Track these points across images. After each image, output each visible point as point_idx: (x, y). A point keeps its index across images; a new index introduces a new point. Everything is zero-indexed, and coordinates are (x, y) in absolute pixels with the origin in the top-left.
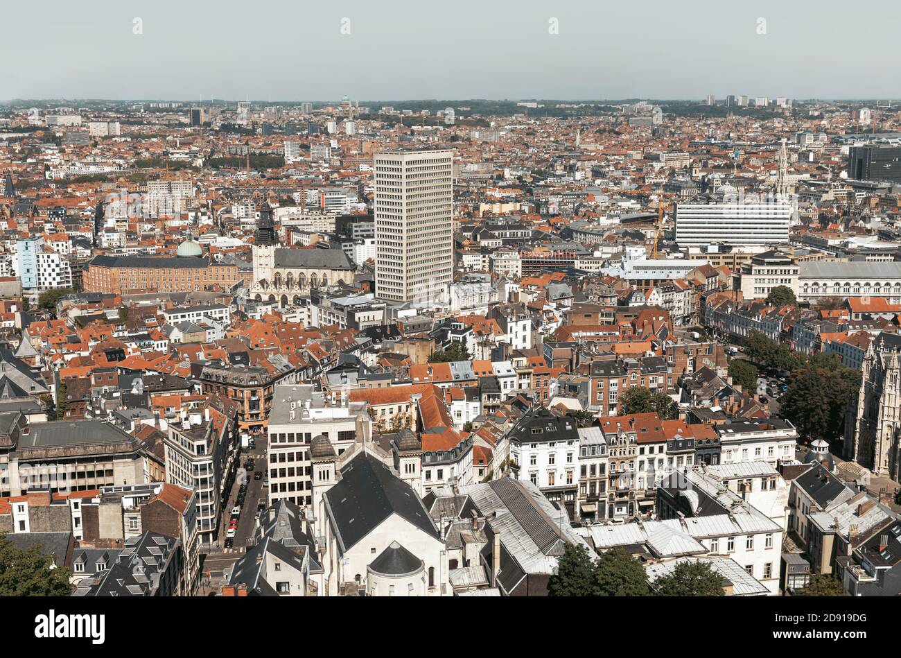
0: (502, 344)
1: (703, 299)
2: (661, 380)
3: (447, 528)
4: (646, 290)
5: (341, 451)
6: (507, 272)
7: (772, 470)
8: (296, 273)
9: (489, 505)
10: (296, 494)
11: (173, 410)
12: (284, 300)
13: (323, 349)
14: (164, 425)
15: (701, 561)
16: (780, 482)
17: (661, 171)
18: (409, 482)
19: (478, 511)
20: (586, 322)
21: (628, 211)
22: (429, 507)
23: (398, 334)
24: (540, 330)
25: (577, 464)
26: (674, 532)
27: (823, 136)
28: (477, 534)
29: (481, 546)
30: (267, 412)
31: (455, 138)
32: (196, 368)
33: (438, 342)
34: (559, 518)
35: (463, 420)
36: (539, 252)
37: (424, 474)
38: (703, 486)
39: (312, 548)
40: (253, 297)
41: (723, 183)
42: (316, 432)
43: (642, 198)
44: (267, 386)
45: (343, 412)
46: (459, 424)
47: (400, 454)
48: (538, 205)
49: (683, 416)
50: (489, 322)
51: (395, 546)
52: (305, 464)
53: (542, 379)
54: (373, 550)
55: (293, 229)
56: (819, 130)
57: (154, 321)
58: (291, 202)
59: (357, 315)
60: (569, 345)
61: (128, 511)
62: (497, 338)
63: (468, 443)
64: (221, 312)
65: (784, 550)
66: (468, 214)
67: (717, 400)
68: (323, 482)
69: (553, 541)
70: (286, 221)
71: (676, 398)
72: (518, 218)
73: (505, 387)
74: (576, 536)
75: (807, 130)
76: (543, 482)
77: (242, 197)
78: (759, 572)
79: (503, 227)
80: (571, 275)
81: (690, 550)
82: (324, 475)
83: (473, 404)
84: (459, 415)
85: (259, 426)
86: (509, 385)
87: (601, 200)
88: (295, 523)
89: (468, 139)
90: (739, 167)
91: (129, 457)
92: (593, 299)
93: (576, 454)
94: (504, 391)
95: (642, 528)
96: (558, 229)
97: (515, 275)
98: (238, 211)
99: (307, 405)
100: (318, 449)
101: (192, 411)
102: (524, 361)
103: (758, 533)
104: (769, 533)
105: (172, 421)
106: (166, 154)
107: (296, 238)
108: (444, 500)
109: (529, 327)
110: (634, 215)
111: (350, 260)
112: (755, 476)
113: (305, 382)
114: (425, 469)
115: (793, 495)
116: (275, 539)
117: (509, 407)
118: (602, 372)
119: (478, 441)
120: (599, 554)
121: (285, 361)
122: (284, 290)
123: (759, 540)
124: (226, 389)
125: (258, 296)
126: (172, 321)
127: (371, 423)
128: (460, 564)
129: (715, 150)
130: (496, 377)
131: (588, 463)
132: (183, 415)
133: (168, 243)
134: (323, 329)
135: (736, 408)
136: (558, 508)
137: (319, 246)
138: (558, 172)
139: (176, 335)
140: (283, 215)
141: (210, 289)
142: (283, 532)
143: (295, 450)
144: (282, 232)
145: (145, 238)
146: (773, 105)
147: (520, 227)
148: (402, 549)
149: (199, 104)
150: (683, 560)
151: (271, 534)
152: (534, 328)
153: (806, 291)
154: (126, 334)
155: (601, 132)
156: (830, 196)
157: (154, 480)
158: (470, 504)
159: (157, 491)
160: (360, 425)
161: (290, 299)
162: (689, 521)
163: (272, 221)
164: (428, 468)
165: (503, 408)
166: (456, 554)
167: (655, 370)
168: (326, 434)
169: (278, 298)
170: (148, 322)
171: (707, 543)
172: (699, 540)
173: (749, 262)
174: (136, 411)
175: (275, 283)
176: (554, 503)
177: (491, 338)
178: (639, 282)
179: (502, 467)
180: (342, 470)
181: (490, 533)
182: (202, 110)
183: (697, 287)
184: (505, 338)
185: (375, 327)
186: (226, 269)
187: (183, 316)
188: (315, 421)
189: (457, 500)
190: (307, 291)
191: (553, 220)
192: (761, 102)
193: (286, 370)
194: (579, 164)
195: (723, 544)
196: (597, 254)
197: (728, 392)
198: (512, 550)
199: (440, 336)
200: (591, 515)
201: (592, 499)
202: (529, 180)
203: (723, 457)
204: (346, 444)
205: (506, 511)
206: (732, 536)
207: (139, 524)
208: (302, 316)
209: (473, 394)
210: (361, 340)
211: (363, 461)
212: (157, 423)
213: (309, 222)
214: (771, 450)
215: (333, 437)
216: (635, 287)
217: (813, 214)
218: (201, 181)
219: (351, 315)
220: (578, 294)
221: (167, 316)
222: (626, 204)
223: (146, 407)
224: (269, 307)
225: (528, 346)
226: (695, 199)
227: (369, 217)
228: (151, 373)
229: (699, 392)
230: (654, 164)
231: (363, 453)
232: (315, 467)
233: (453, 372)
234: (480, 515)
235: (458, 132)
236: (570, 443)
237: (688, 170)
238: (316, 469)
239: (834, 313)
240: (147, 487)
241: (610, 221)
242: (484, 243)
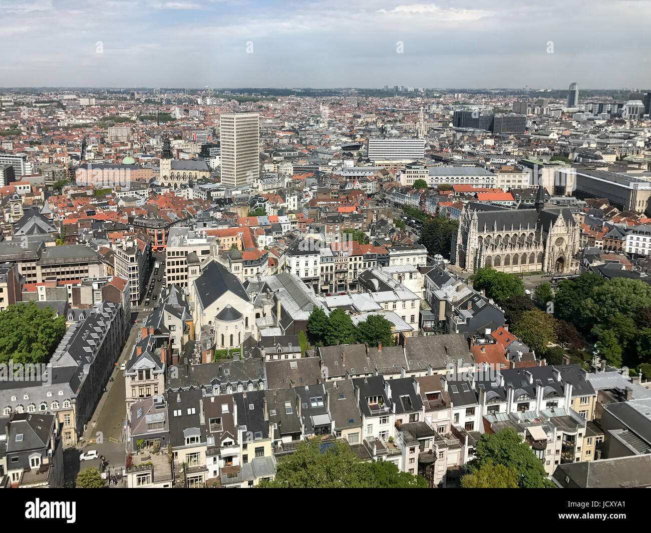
0: (283, 208)
1: (381, 185)
2: (360, 225)
3: (255, 298)
4: (354, 181)
5: (203, 260)
6: (286, 173)
7: (415, 269)
8: (181, 172)
9: (276, 286)
10: (180, 281)
11: (119, 240)
12: (176, 186)
13: (194, 210)
14: (114, 247)
15: (380, 314)
16: (419, 275)
17: (362, 123)
18: (236, 275)
19: (270, 289)
20: (324, 197)
21: (346, 143)
22: (246, 287)
23: (232, 203)
24: (302, 201)
25: (319, 266)
26: (366, 299)
27: (441, 106)
28: (270, 301)
29: (271, 306)
30: (166, 241)
31: (261, 107)
32: (131, 219)
33: (251, 207)
34: (309, 291)
35: (264, 245)
36: (303, 163)
37: (244, 271)
38: (381, 277)
39: (187, 308)
40: (160, 184)
41: (392, 129)
42: (190, 250)
43: (353, 137)
44: (166, 228)
45: (204, 241)
46: (261, 247)
47: (232, 261)
48: (301, 140)
49: (371, 243)
50: (277, 197)
51: (229, 307)
52: (184, 266)
53: (303, 225)
54: (218, 309)
55: (179, 151)
56: (438, 103)
57: (110, 196)
58: (180, 138)
59: (212, 193)
60: (316, 208)
61: (96, 290)
62: (280, 205)
63: (266, 255)
64: (144, 192)
65: (421, 308)
66: (267, 144)
67: (388, 235)
68: (193, 275)
69: (307, 303)
70: (177, 147)
71: (368, 234)
72: (291, 146)
73: (284, 228)
74: (318, 300)
75: (433, 103)
76: (302, 275)
77: (155, 135)
78: (408, 320)
79: (284, 151)
80: (318, 174)
81: (374, 308)
82: (194, 272)
83: (268, 237)
84: (262, 242)
85: (162, 248)
86: (286, 227)
87: (333, 137)
88: (179, 296)
89: (267, 107)
90: (400, 121)
91: (96, 263)
92: (328, 186)
93: (319, 261)
94: (284, 231)
95: (351, 297)
96: (311, 151)
97: (290, 174)
98: (153, 142)
99: (186, 237)
100: (191, 259)
101: (128, 240)
102: (294, 216)
103: (408, 300)
104: (413, 300)
105: (118, 245)
106: (117, 114)
107: (182, 155)
108: (254, 284)
109: (296, 200)
110: (348, 145)
111: (209, 166)
112: (406, 272)
113: (185, 226)
114: (244, 269)
115: (426, 281)
116: (169, 304)
117: (286, 238)
118: (332, 221)
119: (271, 255)
120: (330, 310)
121: (176, 216)
122: (175, 181)
123: (408, 303)
124: (146, 229)
125: (163, 184)
126: (120, 196)
127: (218, 246)
128: (261, 315)
129: (388, 113)
130: (280, 224)
131: (325, 265)
132: (124, 242)
133: (118, 158)
134: (195, 200)
135: (397, 239)
136: (309, 288)
137: (193, 159)
138: (311, 124)
139: (121, 203)
140: (176, 144)
141: (139, 180)
142: (173, 301)
143: (179, 260)
144: (175, 153)
145: (106, 155)
146: (416, 90)
147: (293, 150)
148: (232, 308)
149: (135, 90)
150: (371, 313)
151: (167, 301)
152: (299, 200)
153: (432, 181)
154: (96, 202)
155: (333, 104)
156: (444, 135)
157: (109, 275)
158: (266, 286)
159: (110, 280)
160: (211, 247)
161: (179, 185)
162: (374, 294)
163: (170, 147)
164: (246, 268)
165: (284, 239)
166: (259, 311)
167: (358, 220)
168: (195, 252)
169: (173, 185)
170: (107, 196)
171: (382, 305)
172: (379, 303)
173: (404, 167)
174: (100, 240)
175: (171, 177)
176: (307, 285)
177: (278, 204)
178: (350, 177)
179: (283, 268)
180: (203, 269)
181: (275, 300)
182: (136, 92)
183: (378, 180)
184: (285, 205)
185: (221, 199)
186: (146, 170)
187: (125, 194)
188: (190, 245)
189: (260, 284)
190: (187, 182)
191: (308, 147)
192: (411, 89)
193: (176, 220)
194: (321, 120)
195: (390, 305)
196: (330, 164)
197: (393, 231)
198: (287, 309)
199: (252, 204)
200: (326, 291)
201: (326, 283)
202: (297, 127)
203: (391, 263)
204: (205, 257)
205: (284, 289)
206: (395, 302)
207: (101, 297)
208: (184, 194)
209: (268, 232)
210: (213, 206)
211: (213, 265)
212: (111, 246)
213: (188, 147)
214: (414, 259)
215: (199, 253)
216: (348, 180)
217: (436, 144)
218: (135, 127)
219: (209, 193)
220: (320, 182)
221: (117, 193)
222: (344, 139)
223: (105, 238)
224: (168, 189)
225: (296, 208)
226: (378, 137)
227: (218, 145)
228: (108, 222)
229: (379, 231)
230: (358, 119)
231: (213, 261)
232: (190, 268)
233: (259, 221)
234: (271, 291)
235: (262, 104)
236: (316, 256)
237: (375, 123)
238: (190, 269)
239: (446, 192)
240: (105, 278)
241: (336, 148)
242: (275, 158)
